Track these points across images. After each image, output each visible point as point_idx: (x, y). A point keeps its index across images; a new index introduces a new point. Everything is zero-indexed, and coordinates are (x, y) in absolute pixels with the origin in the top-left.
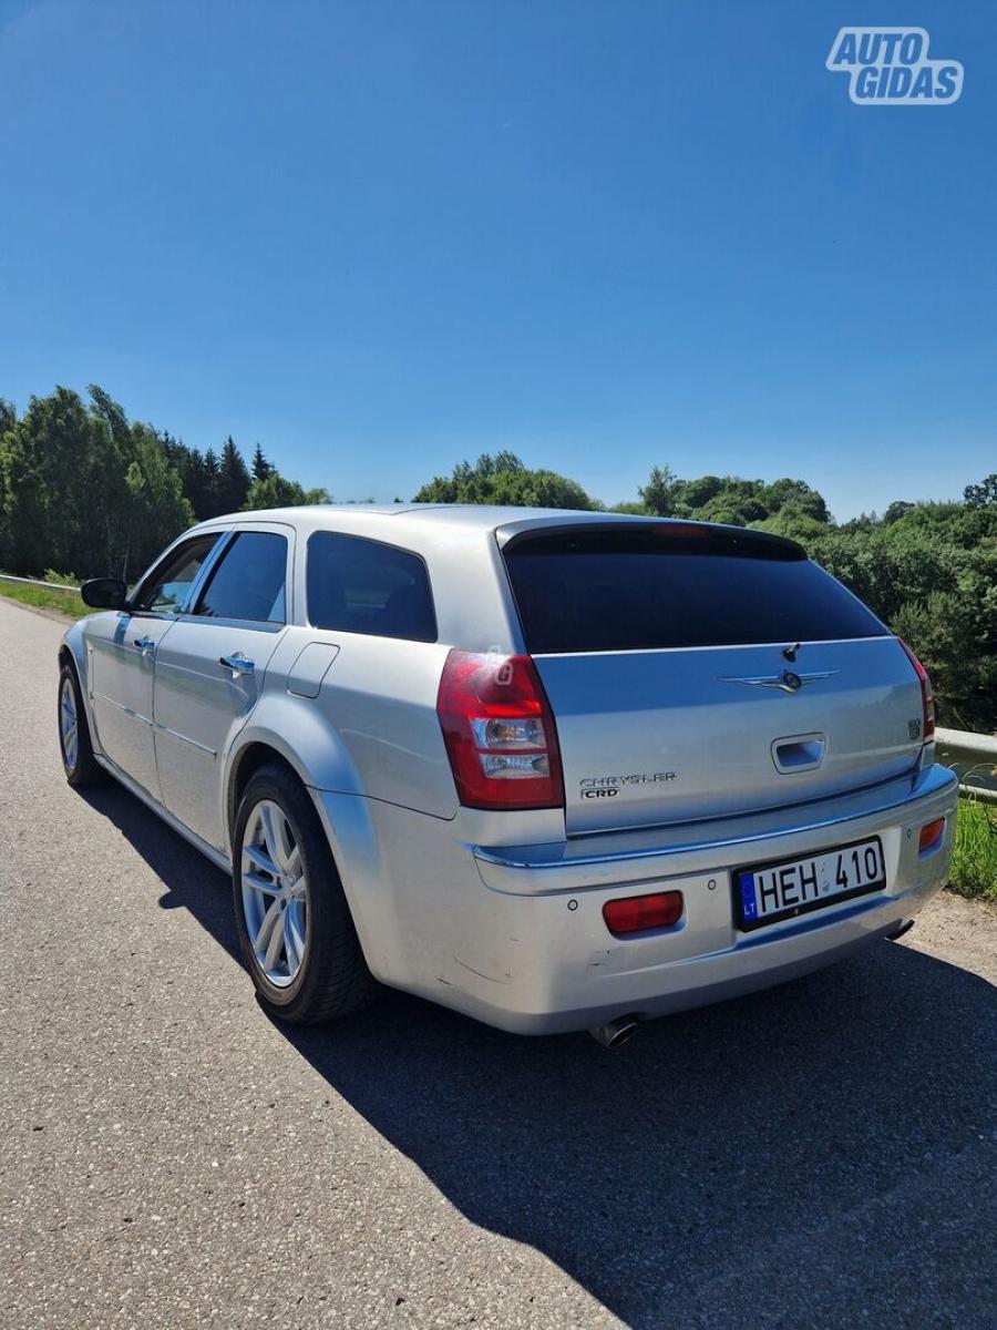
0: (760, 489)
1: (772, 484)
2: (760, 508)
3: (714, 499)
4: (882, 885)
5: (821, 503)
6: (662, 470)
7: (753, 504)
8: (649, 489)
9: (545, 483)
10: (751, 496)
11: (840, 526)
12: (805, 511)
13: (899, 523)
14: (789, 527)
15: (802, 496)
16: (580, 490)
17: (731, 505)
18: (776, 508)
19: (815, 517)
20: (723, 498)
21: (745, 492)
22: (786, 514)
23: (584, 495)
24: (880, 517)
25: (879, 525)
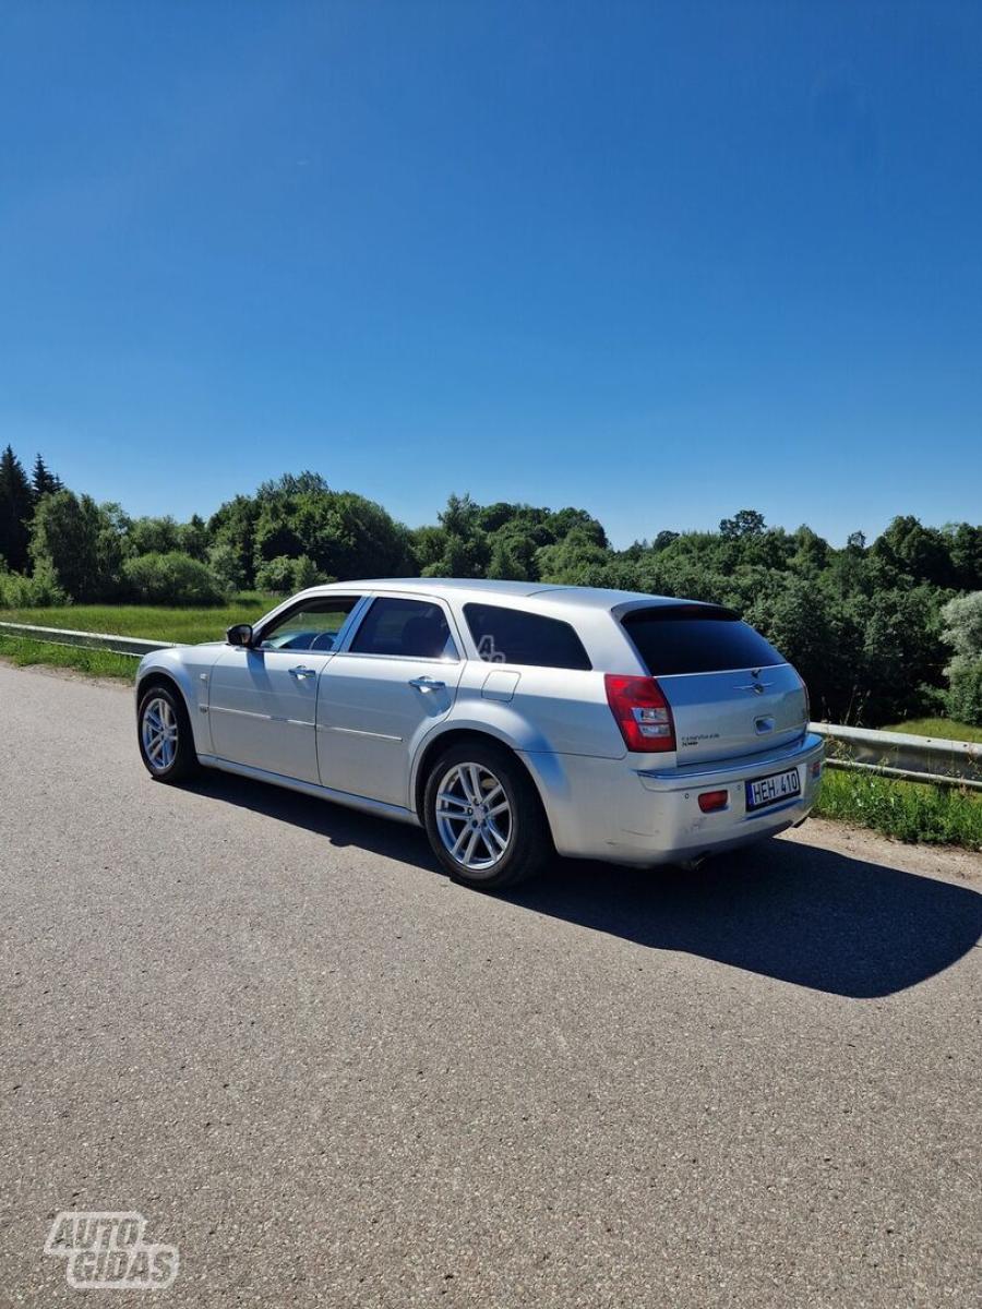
0: (547, 516)
1: (558, 512)
2: (548, 534)
3: (507, 525)
4: (798, 793)
5: (601, 531)
6: (460, 497)
7: (542, 530)
8: (447, 514)
9: (348, 505)
10: (540, 522)
11: (616, 551)
12: (590, 537)
13: (667, 551)
14: (575, 552)
15: (585, 524)
16: (384, 514)
17: (522, 530)
18: (563, 535)
19: (598, 544)
20: (515, 523)
21: (533, 518)
22: (572, 540)
23: (389, 518)
24: (650, 545)
25: (650, 551)
